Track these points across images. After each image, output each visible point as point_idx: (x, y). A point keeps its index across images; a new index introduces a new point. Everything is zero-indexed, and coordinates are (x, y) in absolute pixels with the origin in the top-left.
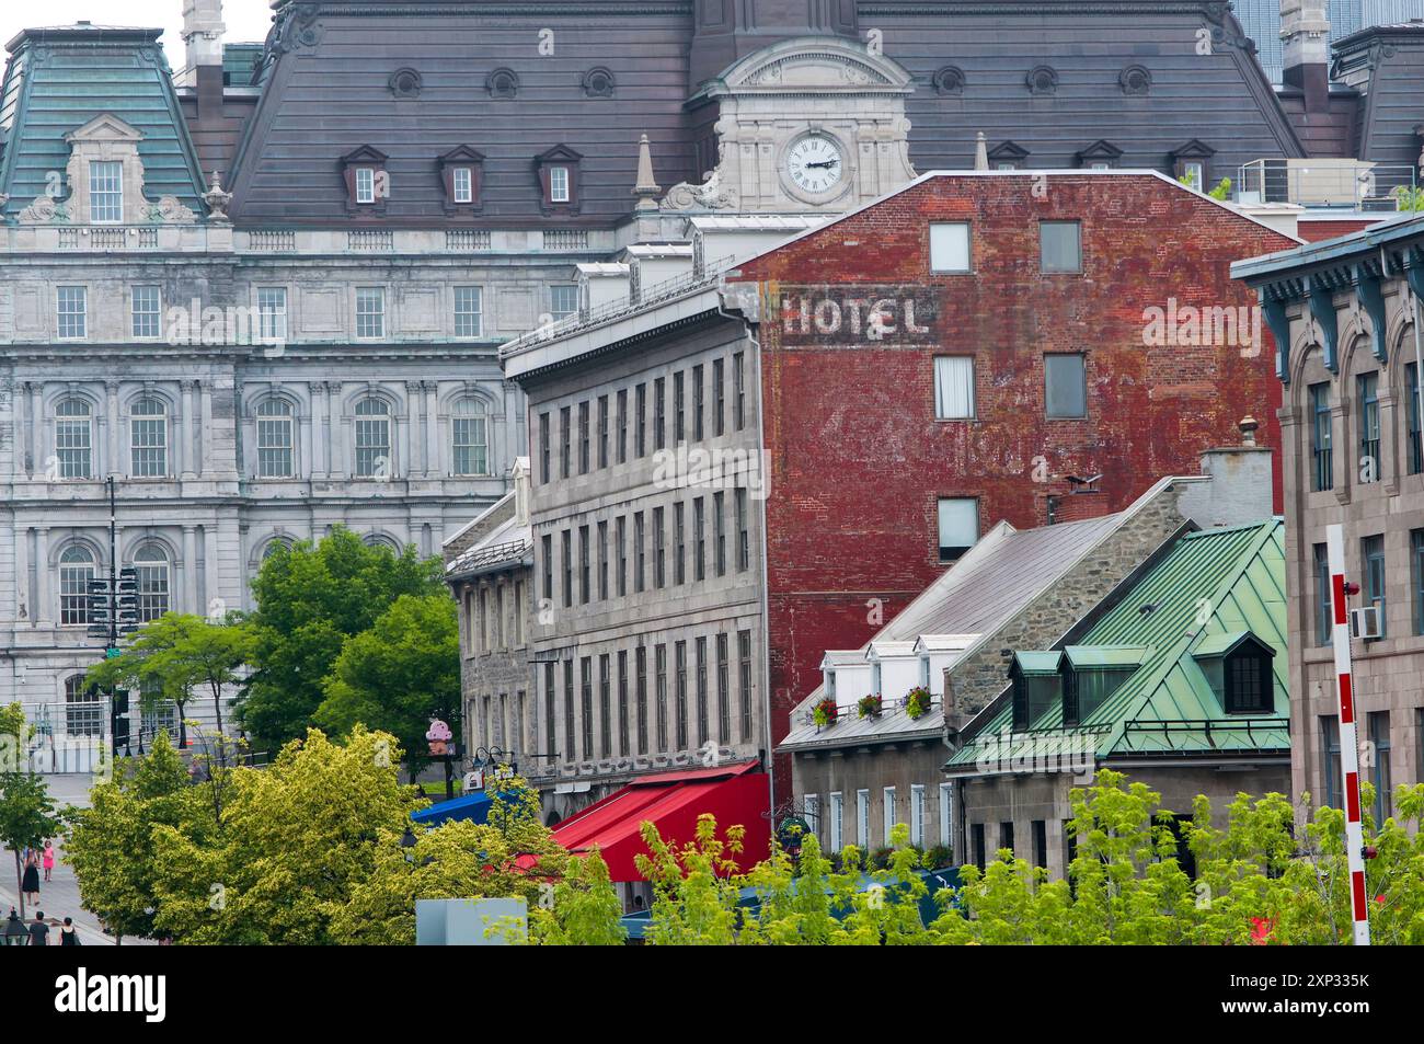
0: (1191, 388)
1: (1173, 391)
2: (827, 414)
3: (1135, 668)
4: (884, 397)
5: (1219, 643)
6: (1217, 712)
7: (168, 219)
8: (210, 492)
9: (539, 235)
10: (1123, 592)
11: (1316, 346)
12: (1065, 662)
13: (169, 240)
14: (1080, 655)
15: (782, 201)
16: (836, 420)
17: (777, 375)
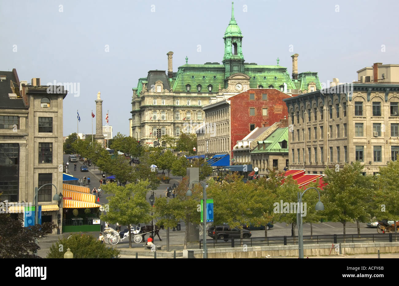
0: (279, 113)
1: (277, 113)
2: (238, 114)
3: (271, 143)
4: (244, 113)
5: (281, 140)
6: (280, 148)
7: (166, 92)
8: (170, 122)
9: (208, 94)
10: (270, 135)
11: (292, 108)
12: (263, 142)
13: (166, 94)
14: (265, 142)
15: (235, 91)
16: (239, 115)
17: (232, 110)
